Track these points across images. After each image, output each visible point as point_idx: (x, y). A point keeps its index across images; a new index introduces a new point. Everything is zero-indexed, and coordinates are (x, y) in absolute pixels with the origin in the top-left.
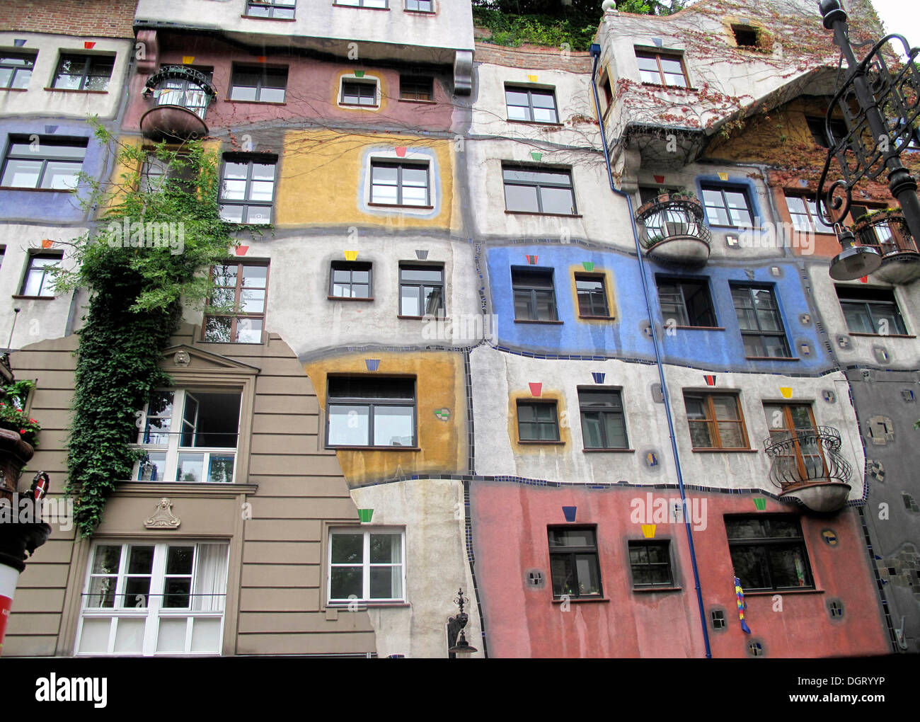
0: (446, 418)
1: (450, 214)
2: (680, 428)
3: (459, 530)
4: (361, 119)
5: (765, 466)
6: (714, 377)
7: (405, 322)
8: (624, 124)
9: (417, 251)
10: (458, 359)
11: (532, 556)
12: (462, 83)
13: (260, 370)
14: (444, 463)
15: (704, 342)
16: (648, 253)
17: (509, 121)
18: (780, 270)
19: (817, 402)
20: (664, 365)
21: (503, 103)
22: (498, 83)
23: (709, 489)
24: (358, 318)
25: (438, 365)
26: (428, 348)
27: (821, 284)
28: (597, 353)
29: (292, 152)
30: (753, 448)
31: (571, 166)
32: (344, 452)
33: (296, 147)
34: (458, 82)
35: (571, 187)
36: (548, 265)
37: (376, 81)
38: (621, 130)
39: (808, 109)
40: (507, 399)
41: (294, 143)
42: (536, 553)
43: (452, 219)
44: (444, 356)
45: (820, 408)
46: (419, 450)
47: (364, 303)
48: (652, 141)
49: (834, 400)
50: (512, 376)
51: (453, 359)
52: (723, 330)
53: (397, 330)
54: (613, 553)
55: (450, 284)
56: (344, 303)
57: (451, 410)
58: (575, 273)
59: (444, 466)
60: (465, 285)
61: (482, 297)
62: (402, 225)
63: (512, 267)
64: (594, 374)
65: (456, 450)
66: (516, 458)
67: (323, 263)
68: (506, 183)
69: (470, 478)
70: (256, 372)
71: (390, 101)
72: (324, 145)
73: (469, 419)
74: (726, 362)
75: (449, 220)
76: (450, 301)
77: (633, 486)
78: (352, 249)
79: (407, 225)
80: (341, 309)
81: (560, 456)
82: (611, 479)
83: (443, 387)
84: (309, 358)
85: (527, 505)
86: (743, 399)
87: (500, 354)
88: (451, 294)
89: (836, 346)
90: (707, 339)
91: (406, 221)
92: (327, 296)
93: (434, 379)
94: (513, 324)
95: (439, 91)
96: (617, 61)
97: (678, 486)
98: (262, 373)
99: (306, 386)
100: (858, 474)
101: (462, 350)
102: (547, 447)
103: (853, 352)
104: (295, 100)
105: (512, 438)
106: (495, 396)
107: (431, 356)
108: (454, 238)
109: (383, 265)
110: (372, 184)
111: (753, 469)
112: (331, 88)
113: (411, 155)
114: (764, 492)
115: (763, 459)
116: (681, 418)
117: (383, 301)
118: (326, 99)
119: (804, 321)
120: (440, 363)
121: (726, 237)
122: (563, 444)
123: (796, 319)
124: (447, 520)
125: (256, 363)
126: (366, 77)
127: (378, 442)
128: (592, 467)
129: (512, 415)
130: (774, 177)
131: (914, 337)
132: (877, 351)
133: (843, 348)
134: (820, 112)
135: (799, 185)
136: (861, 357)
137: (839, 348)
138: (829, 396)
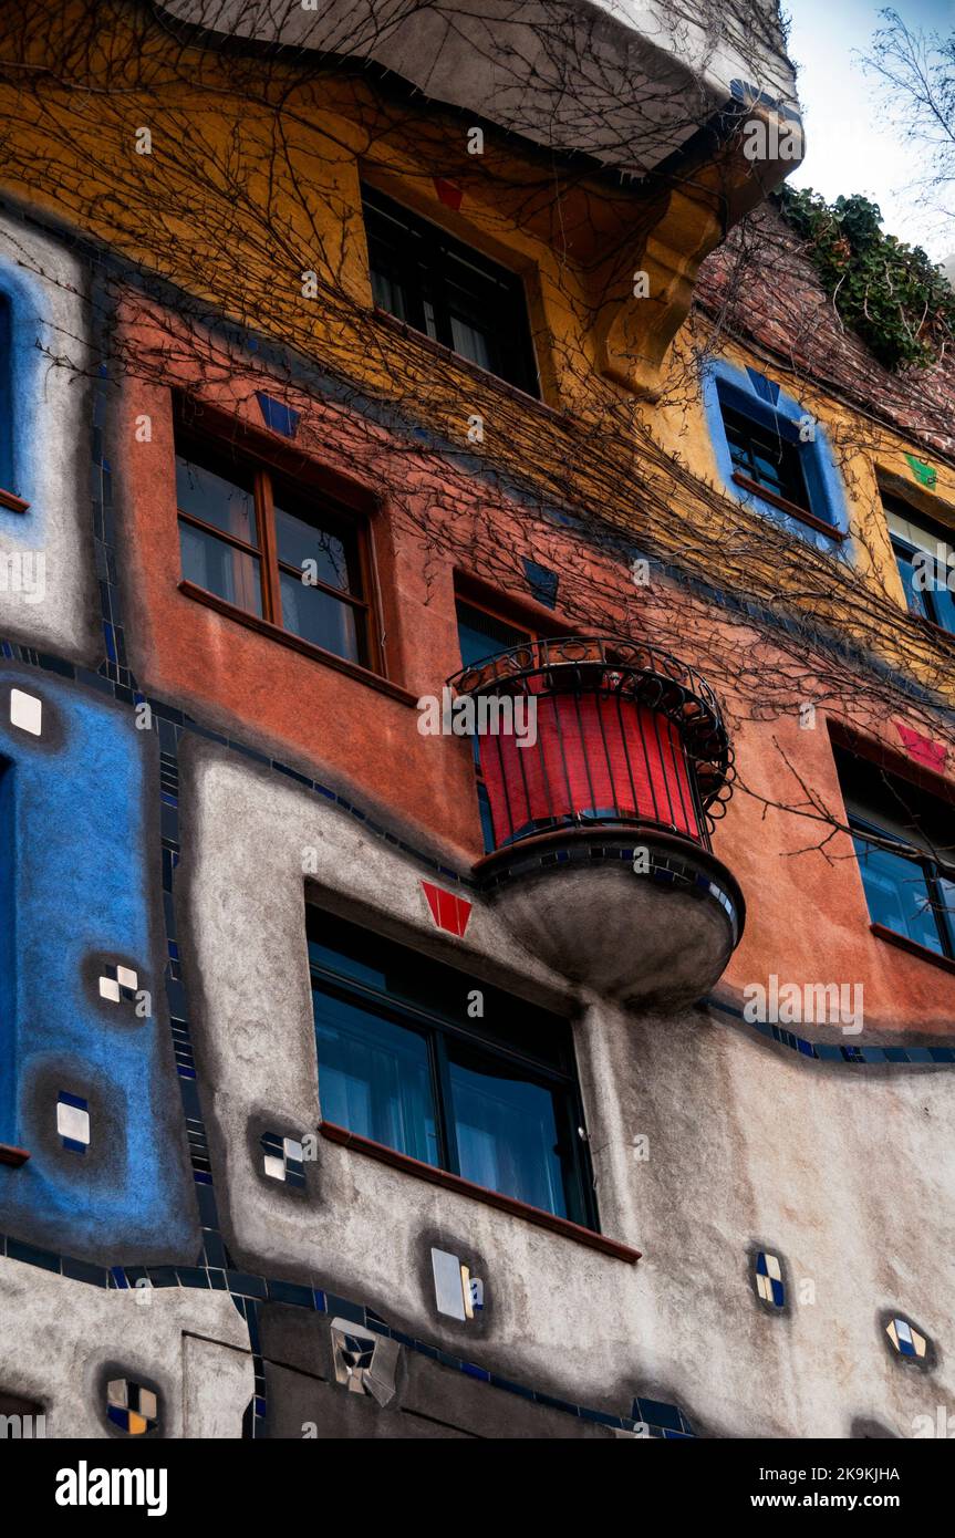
18: (49, 715)
27: (239, 850)
39: (381, 151)
89: (239, 1160)
103: (317, 1220)
119: (108, 989)
123: (64, 964)
130: (145, 330)
131: (630, 1258)
132: (437, 1255)
133: (267, 1182)
134: (433, 193)
135: (253, 414)
136: (349, 1257)
137: (250, 1181)
138: (134, 1403)
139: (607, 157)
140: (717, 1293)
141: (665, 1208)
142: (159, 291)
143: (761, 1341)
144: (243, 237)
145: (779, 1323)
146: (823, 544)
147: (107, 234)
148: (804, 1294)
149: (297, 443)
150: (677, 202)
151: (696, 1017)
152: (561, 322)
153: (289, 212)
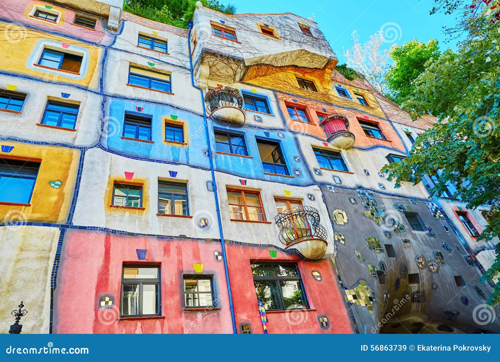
0: (57, 187)
1: (91, 79)
2: (223, 206)
3: (48, 263)
5: (276, 232)
6: (246, 181)
7: (43, 128)
8: (200, 50)
9: (62, 94)
10: (76, 154)
11: (107, 283)
12: (112, 24)
14: (48, 215)
15: (240, 163)
16: (210, 116)
17: (138, 47)
18: (283, 135)
19: (305, 200)
20: (215, 172)
21: (136, 39)
22: (135, 31)
23: (241, 243)
24: (5, 121)
25: (60, 155)
26: (55, 144)
27: (304, 143)
28: (173, 161)
30: (268, 220)
31: (171, 73)
34: (110, 23)
35: (169, 82)
36: (150, 113)
37: (59, 13)
38: (199, 54)
40: (107, 179)
42: (110, 281)
44: (66, 150)
45: (307, 203)
48: (216, 62)
49: (314, 199)
50: (113, 166)
51: (72, 153)
52: (251, 158)
53: (34, 132)
54: (172, 282)
55: (81, 113)
57: (63, 183)
58: (166, 120)
59: (47, 218)
60: (92, 115)
62: (55, 79)
63: (126, 111)
64: (170, 172)
65: (60, 208)
66: (107, 216)
68: (130, 74)
69: (68, 227)
71: (65, 23)
73: (76, 189)
74: (253, 174)
75: (89, 83)
76: (79, 122)
77: (190, 238)
78: (13, 84)
79: (59, 80)
81: (140, 216)
82: (175, 233)
83: (60, 168)
85: (110, 247)
86: (263, 194)
87: (107, 154)
88: (80, 118)
89: (313, 173)
90: (242, 161)
91: (59, 77)
93: (54, 163)
94: (121, 139)
95: (99, 25)
97: (220, 240)
100: (330, 239)
101: (80, 148)
102: (131, 210)
103: (323, 177)
105: (106, 203)
106: (99, 177)
107: (56, 150)
108: (90, 91)
109: (35, 96)
110: (42, 58)
111: (268, 233)
112: (26, 8)
113: (72, 49)
114: (276, 247)
115: (274, 228)
116: (224, 201)
118: (21, 12)
119: (297, 160)
120: (62, 154)
121: (255, 116)
122: (144, 209)
123: (292, 158)
124: (39, 256)
126: (53, 10)
128: (162, 225)
129: (109, 189)
130: (280, 96)
131: (353, 173)
132: (335, 178)
133: (317, 174)
134: (302, 76)
135: (292, 101)
136: (327, 180)
137: (315, 174)
138: (311, 197)
139: (319, 67)
140: (362, 175)
141: (355, 168)
142: (280, 92)
143: (367, 178)
144: (286, 85)
145: (369, 176)
146: (350, 100)
147: (274, 88)
148: (370, 173)
149: (297, 103)
150: (327, 69)
151: (352, 149)
152: (317, 83)
153: (290, 81)
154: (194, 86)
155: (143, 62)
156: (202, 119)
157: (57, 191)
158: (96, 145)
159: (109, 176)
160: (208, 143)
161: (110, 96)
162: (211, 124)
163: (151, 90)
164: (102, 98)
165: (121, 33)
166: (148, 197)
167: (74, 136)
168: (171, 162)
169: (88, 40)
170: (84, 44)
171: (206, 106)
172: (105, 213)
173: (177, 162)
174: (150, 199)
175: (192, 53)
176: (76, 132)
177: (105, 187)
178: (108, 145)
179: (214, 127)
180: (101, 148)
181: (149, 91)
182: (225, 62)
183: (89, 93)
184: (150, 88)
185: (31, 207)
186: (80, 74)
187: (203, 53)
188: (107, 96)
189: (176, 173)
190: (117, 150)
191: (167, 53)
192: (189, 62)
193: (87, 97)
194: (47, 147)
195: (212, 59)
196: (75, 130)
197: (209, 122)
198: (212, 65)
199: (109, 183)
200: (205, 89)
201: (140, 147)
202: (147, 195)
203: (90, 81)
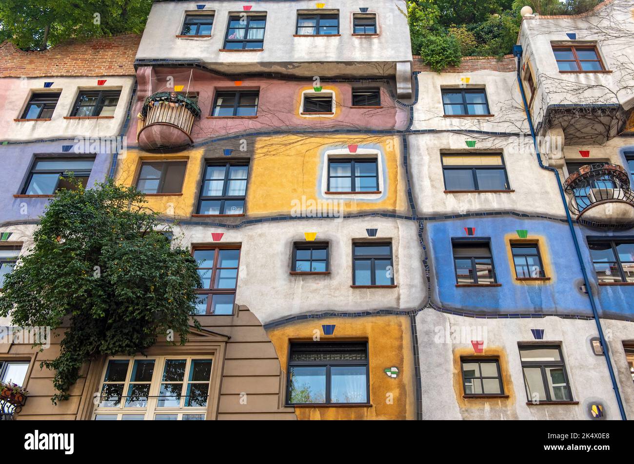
0: (394, 376)
1: (396, 197)
2: (623, 379)
4: (319, 125)
7: (357, 291)
8: (545, 108)
9: (367, 230)
10: (405, 322)
12: (403, 88)
13: (229, 338)
16: (578, 218)
17: (445, 116)
20: (601, 320)
21: (439, 103)
22: (435, 87)
24: (316, 290)
25: (387, 328)
26: (378, 313)
28: (535, 312)
29: (262, 155)
31: (502, 149)
32: (303, 410)
33: (265, 150)
34: (400, 88)
35: (503, 168)
36: (486, 235)
37: (332, 93)
38: (543, 113)
40: (452, 357)
41: (263, 147)
43: (398, 202)
44: (392, 319)
46: (371, 406)
47: (322, 276)
48: (573, 121)
51: (400, 322)
53: (351, 298)
55: (397, 256)
56: (304, 277)
57: (399, 369)
58: (511, 241)
60: (410, 257)
61: (426, 266)
62: (354, 209)
63: (452, 239)
64: (533, 331)
65: (405, 406)
66: (462, 411)
67: (286, 244)
68: (445, 168)
70: (226, 339)
71: (344, 109)
72: (289, 147)
75: (395, 203)
76: (397, 271)
78: (311, 231)
79: (359, 209)
80: (302, 283)
81: (504, 409)
83: (392, 347)
84: (272, 326)
87: (443, 316)
88: (398, 265)
91: (358, 205)
92: (289, 271)
93: (383, 340)
94: (455, 289)
95: (385, 97)
96: (536, 56)
98: (231, 340)
99: (268, 350)
101: (408, 313)
102: (490, 400)
104: (264, 113)
105: (458, 392)
106: (440, 354)
107: (381, 320)
108: (400, 217)
109: (338, 243)
110: (329, 177)
112: (294, 102)
113: (361, 151)
117: (338, 273)
118: (290, 111)
120: (389, 325)
122: (507, 397)
125: (226, 331)
126: (323, 91)
127: (334, 400)
129: (456, 372)
154: (542, 167)
155: (458, 143)
156: (566, 227)
157: (396, 382)
158: (427, 304)
159: (453, 351)
160: (583, 269)
161: (426, 219)
162: (581, 234)
163: (480, 192)
164: (417, 224)
165: (417, 100)
166: (510, 376)
167: (396, 296)
168: (532, 315)
169: (377, 129)
170: (373, 139)
171: (567, 199)
172: (458, 409)
173: (540, 313)
174: (513, 379)
175: (528, 104)
176: (397, 288)
177: (451, 369)
178: (442, 303)
179: (588, 237)
180: (433, 308)
181: (477, 194)
182: (589, 117)
183: (399, 221)
184: (477, 189)
185: (373, 409)
186: (380, 192)
187: (550, 114)
188: (422, 219)
189: (543, 331)
190: (454, 307)
191: (489, 114)
192: (527, 121)
193: (398, 228)
194: (370, 319)
195: (565, 118)
196: (396, 287)
197: (578, 229)
198: (568, 126)
199: (455, 361)
200: (561, 167)
201: (483, 296)
202: (508, 373)
203: (396, 200)
